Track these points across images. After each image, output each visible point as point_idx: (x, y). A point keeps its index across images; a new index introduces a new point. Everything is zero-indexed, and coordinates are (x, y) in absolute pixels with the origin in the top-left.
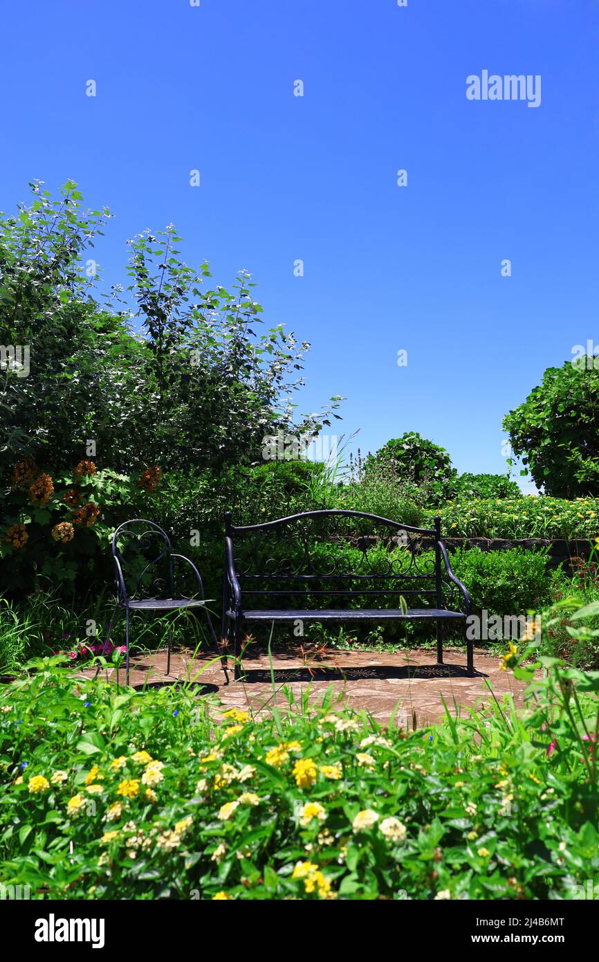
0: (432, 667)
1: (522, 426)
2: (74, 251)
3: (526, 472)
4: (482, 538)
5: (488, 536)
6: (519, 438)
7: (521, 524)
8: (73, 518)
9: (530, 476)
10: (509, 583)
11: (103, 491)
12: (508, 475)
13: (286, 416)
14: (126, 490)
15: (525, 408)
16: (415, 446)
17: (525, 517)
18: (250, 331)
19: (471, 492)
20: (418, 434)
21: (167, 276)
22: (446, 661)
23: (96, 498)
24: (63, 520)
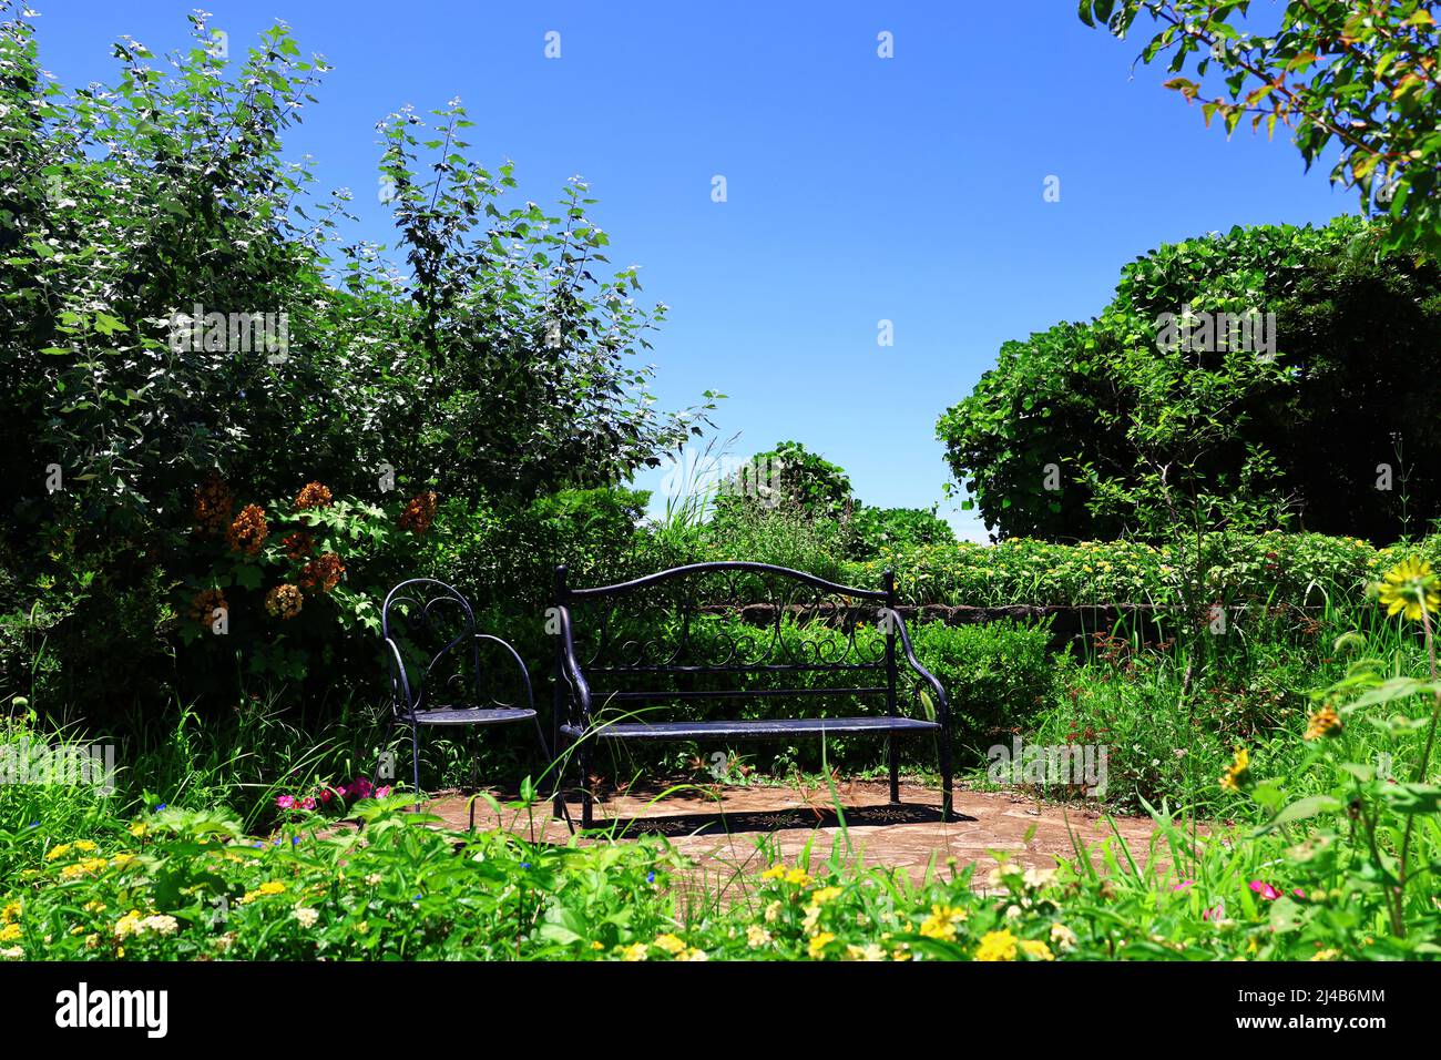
0: (885, 808)
1: (967, 432)
2: (269, 131)
3: (971, 504)
4: (938, 606)
5: (948, 601)
6: (961, 451)
7: (997, 584)
8: (299, 579)
9: (976, 511)
10: (993, 674)
11: (346, 534)
12: (934, 510)
13: (641, 413)
14: (381, 532)
15: (970, 404)
16: (795, 463)
17: (1003, 572)
18: (588, 275)
19: (884, 537)
20: (800, 445)
21: (446, 185)
22: (903, 799)
23: (333, 545)
24: (283, 582)
